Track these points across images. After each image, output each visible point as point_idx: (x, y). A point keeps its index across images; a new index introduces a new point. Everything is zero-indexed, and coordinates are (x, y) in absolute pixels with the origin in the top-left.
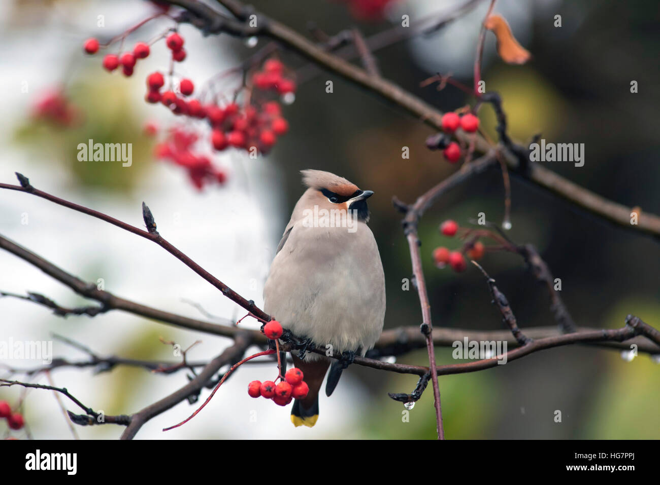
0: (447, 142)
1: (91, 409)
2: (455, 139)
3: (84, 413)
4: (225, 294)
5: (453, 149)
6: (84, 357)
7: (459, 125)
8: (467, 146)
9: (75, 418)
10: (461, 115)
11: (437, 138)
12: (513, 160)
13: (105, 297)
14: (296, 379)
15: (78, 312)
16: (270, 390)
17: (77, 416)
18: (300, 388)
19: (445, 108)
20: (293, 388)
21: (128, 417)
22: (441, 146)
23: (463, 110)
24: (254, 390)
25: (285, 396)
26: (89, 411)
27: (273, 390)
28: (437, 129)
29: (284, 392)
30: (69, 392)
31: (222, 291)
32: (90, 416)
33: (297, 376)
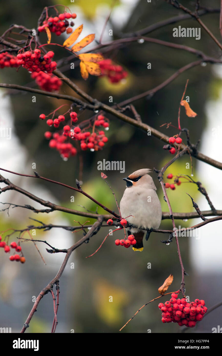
0: (171, 147)
1: (54, 248)
2: (173, 146)
3: (52, 249)
4: (104, 209)
5: (173, 149)
6: (41, 225)
7: (175, 141)
8: (177, 148)
9: (49, 251)
10: (176, 138)
11: (167, 146)
12: (191, 151)
13: (52, 206)
14: (132, 239)
15: (43, 211)
16: (123, 243)
17: (49, 250)
18: (133, 242)
19: (170, 136)
20: (131, 242)
21: (67, 250)
22: (169, 148)
23: (177, 136)
24: (117, 243)
25: (128, 245)
26: (53, 248)
27: (124, 243)
28: (167, 143)
29: (128, 244)
30: (47, 242)
31: (103, 208)
32: (54, 250)
33: (132, 238)
